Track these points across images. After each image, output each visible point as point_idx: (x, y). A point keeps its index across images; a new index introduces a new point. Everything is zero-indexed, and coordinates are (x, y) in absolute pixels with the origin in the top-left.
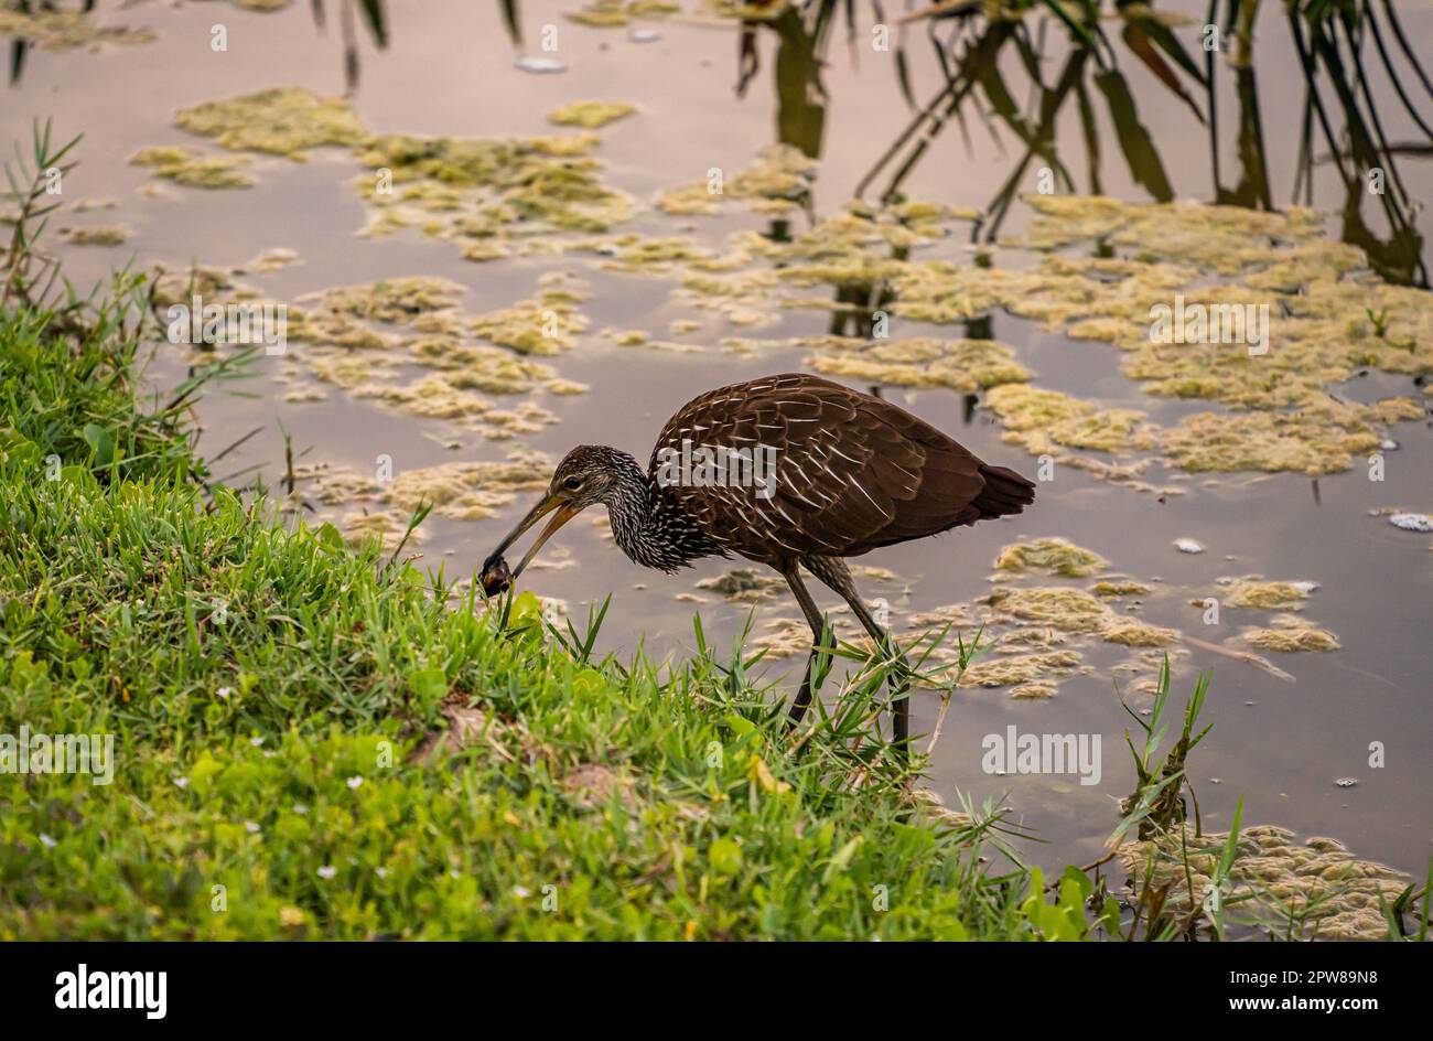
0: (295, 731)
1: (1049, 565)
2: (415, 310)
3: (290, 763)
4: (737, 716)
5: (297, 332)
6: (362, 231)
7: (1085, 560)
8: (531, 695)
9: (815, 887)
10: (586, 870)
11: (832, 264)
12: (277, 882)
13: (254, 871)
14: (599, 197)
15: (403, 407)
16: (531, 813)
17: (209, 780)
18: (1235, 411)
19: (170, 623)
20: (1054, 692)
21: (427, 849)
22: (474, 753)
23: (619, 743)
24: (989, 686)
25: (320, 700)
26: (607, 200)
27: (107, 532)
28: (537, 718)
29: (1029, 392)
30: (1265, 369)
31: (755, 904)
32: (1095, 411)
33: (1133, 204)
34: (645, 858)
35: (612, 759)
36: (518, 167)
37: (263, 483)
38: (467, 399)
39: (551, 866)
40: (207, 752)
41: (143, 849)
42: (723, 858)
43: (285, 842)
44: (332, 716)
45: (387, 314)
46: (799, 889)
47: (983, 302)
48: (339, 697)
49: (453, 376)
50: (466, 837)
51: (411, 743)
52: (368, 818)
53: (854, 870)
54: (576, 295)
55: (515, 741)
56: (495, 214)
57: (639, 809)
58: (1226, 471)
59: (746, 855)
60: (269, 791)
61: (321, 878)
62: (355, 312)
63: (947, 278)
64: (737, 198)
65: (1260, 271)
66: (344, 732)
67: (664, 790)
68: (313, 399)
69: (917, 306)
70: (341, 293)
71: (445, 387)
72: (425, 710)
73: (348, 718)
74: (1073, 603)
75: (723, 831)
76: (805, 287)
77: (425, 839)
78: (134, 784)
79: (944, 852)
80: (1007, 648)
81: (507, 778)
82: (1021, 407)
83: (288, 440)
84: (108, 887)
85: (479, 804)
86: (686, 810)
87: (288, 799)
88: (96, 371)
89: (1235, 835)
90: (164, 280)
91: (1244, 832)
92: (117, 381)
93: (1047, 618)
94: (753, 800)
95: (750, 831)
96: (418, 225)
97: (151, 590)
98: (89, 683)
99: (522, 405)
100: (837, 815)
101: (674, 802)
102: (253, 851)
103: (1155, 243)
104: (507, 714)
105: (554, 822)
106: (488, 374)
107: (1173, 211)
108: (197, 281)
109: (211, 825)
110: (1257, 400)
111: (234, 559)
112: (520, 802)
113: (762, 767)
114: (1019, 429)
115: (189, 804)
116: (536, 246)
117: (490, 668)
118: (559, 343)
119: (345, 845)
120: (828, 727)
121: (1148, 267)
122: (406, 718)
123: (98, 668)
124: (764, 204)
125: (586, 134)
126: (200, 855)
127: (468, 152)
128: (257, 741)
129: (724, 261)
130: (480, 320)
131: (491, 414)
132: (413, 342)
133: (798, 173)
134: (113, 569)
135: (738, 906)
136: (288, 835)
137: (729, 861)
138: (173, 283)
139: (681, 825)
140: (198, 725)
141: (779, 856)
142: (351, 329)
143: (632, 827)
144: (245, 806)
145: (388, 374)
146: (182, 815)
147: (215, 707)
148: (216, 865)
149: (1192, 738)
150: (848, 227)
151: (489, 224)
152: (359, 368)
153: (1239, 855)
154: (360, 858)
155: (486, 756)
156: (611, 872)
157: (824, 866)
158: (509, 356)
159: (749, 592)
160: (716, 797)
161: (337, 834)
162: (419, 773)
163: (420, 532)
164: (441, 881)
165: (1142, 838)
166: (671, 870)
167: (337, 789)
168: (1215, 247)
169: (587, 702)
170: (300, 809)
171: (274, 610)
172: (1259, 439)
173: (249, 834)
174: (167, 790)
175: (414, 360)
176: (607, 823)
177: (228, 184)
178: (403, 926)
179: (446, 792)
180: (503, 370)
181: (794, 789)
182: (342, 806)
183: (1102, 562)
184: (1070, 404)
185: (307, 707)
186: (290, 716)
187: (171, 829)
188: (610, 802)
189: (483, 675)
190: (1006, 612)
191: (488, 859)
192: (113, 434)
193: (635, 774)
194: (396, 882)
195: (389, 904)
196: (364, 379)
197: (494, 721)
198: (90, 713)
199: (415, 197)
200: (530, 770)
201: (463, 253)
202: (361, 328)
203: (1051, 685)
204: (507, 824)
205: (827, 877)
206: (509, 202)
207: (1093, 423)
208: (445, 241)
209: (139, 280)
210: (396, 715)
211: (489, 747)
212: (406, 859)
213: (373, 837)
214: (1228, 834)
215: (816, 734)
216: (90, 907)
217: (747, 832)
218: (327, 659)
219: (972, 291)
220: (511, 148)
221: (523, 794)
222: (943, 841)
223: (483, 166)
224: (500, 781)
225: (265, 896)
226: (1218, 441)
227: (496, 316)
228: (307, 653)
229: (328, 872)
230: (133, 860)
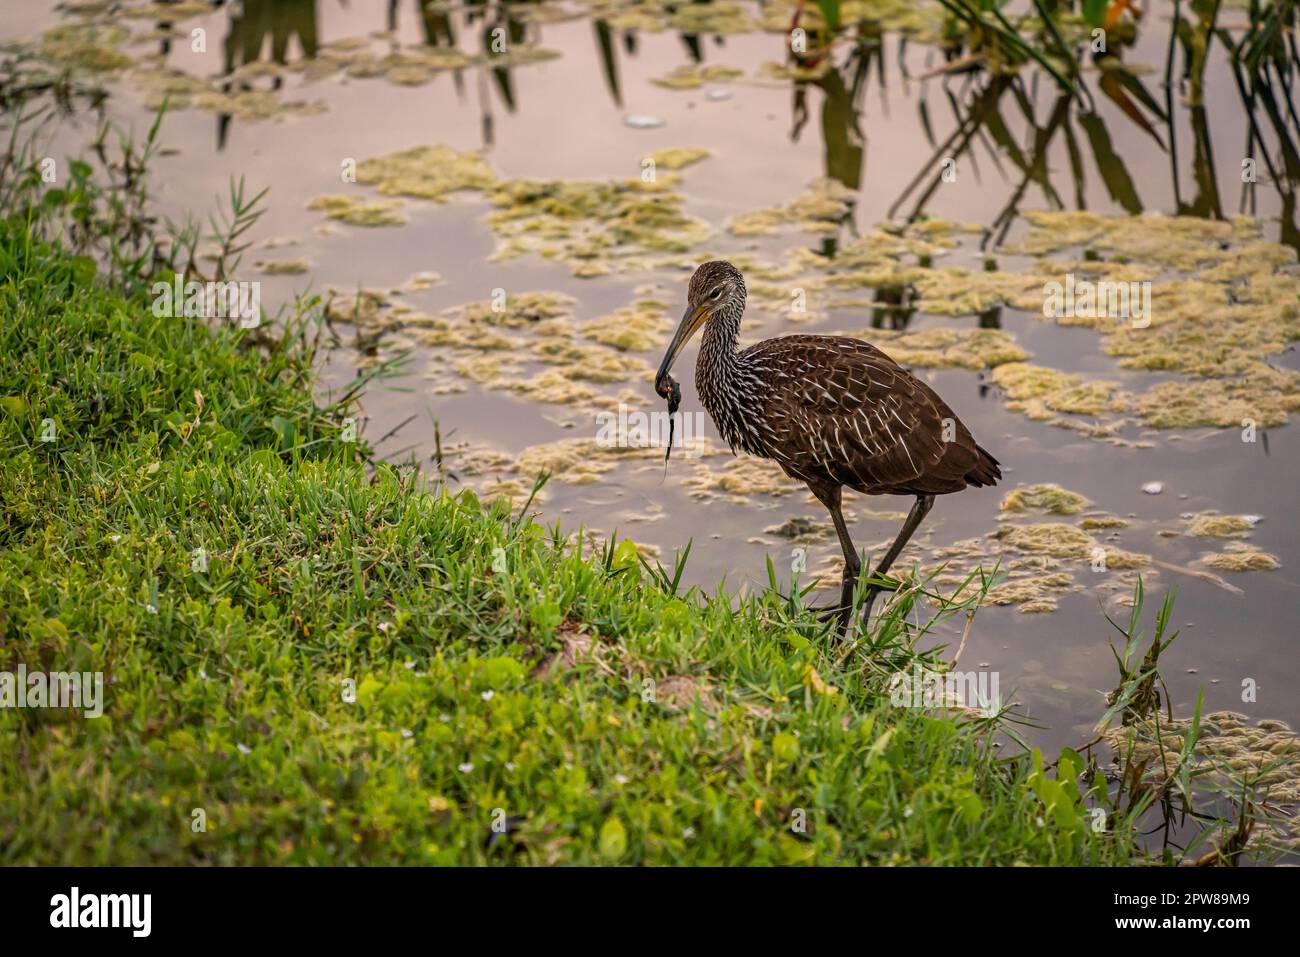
0: (440, 656)
1: (1044, 505)
2: (536, 319)
3: (436, 682)
4: (795, 634)
5: (443, 339)
6: (493, 257)
7: (1073, 501)
8: (628, 623)
9: (859, 768)
10: (674, 761)
11: (868, 271)
12: (427, 777)
13: (408, 769)
14: (681, 224)
15: (528, 396)
16: (629, 716)
17: (372, 697)
18: (1193, 379)
19: (340, 572)
20: (1055, 607)
21: (545, 746)
22: (583, 669)
23: (699, 658)
24: (1002, 604)
25: (461, 630)
26: (688, 227)
27: (289, 502)
28: (633, 640)
29: (1026, 369)
30: (1217, 345)
31: (810, 784)
32: (1079, 383)
33: (1111, 217)
34: (721, 749)
35: (694, 671)
36: (616, 203)
37: (418, 460)
38: (579, 387)
39: (646, 758)
40: (370, 675)
41: (320, 753)
42: (784, 748)
43: (433, 744)
44: (469, 643)
45: (513, 322)
46: (846, 770)
47: (989, 298)
48: (475, 627)
49: (567, 370)
50: (577, 737)
51: (533, 663)
52: (499, 723)
53: (889, 756)
54: (663, 302)
55: (616, 659)
56: (598, 241)
57: (716, 710)
58: (1186, 428)
59: (802, 746)
60: (420, 704)
61: (461, 773)
62: (489, 321)
63: (959, 280)
64: (792, 222)
65: (1211, 267)
66: (478, 655)
67: (736, 695)
68: (456, 392)
69: (937, 303)
70: (477, 307)
71: (560, 378)
72: (543, 636)
73: (482, 646)
74: (1065, 536)
75: (784, 726)
76: (847, 291)
77: (544, 739)
78: (313, 702)
79: (965, 738)
80: (1012, 574)
81: (610, 689)
82: (1021, 381)
83: (436, 425)
84: (291, 784)
85: (587, 710)
86: (754, 710)
87: (435, 710)
88: (282, 375)
89: (1197, 720)
90: (336, 300)
91: (1208, 717)
92: (298, 383)
93: (1043, 549)
94: (808, 701)
95: (805, 725)
96: (538, 251)
97: (325, 547)
98: (276, 622)
99: (622, 391)
100: (875, 712)
101: (743, 704)
102: (408, 753)
103: (1126, 247)
104: (609, 636)
105: (647, 723)
106: (594, 367)
107: (1141, 222)
108: (362, 301)
109: (374, 733)
110: (1211, 370)
111: (391, 520)
112: (621, 708)
113: (814, 675)
114: (1020, 399)
115: (357, 715)
116: (632, 265)
117: (596, 601)
118: (652, 341)
119: (481, 746)
120: (869, 641)
121: (1121, 266)
122: (530, 643)
123: (283, 610)
124: (813, 225)
125: (670, 175)
126: (365, 759)
127: (577, 192)
128: (409, 665)
129: (782, 272)
130: (587, 324)
131: (598, 399)
132: (535, 344)
133: (840, 200)
134: (294, 530)
135: (797, 787)
136: (435, 739)
137: (788, 750)
138: (343, 303)
139: (750, 722)
140: (363, 653)
141: (830, 745)
142: (485, 335)
143: (711, 725)
144: (401, 717)
145: (515, 370)
146: (351, 726)
147: (376, 639)
148: (377, 765)
149: (1162, 642)
150: (880, 241)
151: (594, 248)
152: (492, 365)
153: (1202, 736)
154: (492, 755)
155: (593, 671)
156: (694, 761)
157: (866, 752)
158: (612, 352)
159: (806, 536)
160: (777, 699)
161: (474, 737)
162: (539, 686)
163: (542, 495)
164: (558, 772)
165: (1125, 724)
166: (742, 758)
167: (474, 700)
168: (1174, 249)
169: (673, 625)
170: (445, 718)
171: (424, 560)
172: (1213, 401)
173: (404, 739)
174: (338, 706)
175: (535, 358)
176: (690, 723)
177: (386, 223)
178: (528, 809)
179: (561, 701)
180: (607, 364)
181: (841, 691)
182: (479, 715)
183: (1086, 502)
184: (1059, 378)
185: (449, 637)
186: (438, 643)
187: (342, 737)
188: (692, 706)
189: (590, 607)
190: (1011, 544)
191: (595, 754)
192: (295, 424)
193: (713, 683)
194: (522, 774)
195: (516, 792)
196: (495, 374)
197: (599, 643)
198: (276, 646)
199: (534, 229)
200: (628, 682)
201: (574, 271)
202: (493, 334)
203: (1051, 602)
204: (609, 727)
205: (868, 761)
206: (610, 230)
207: (1080, 392)
208: (557, 262)
209: (315, 301)
210: (520, 641)
211: (595, 664)
212: (529, 755)
213: (503, 738)
214: (1192, 719)
215: (859, 647)
216: (277, 801)
217: (803, 727)
218: (465, 597)
219: (981, 289)
220: (611, 187)
221: (622, 701)
222: (962, 730)
223: (589, 202)
224: (604, 691)
225: (417, 789)
226: (1179, 404)
227: (601, 321)
228: (449, 593)
229: (467, 768)
230: (311, 763)
